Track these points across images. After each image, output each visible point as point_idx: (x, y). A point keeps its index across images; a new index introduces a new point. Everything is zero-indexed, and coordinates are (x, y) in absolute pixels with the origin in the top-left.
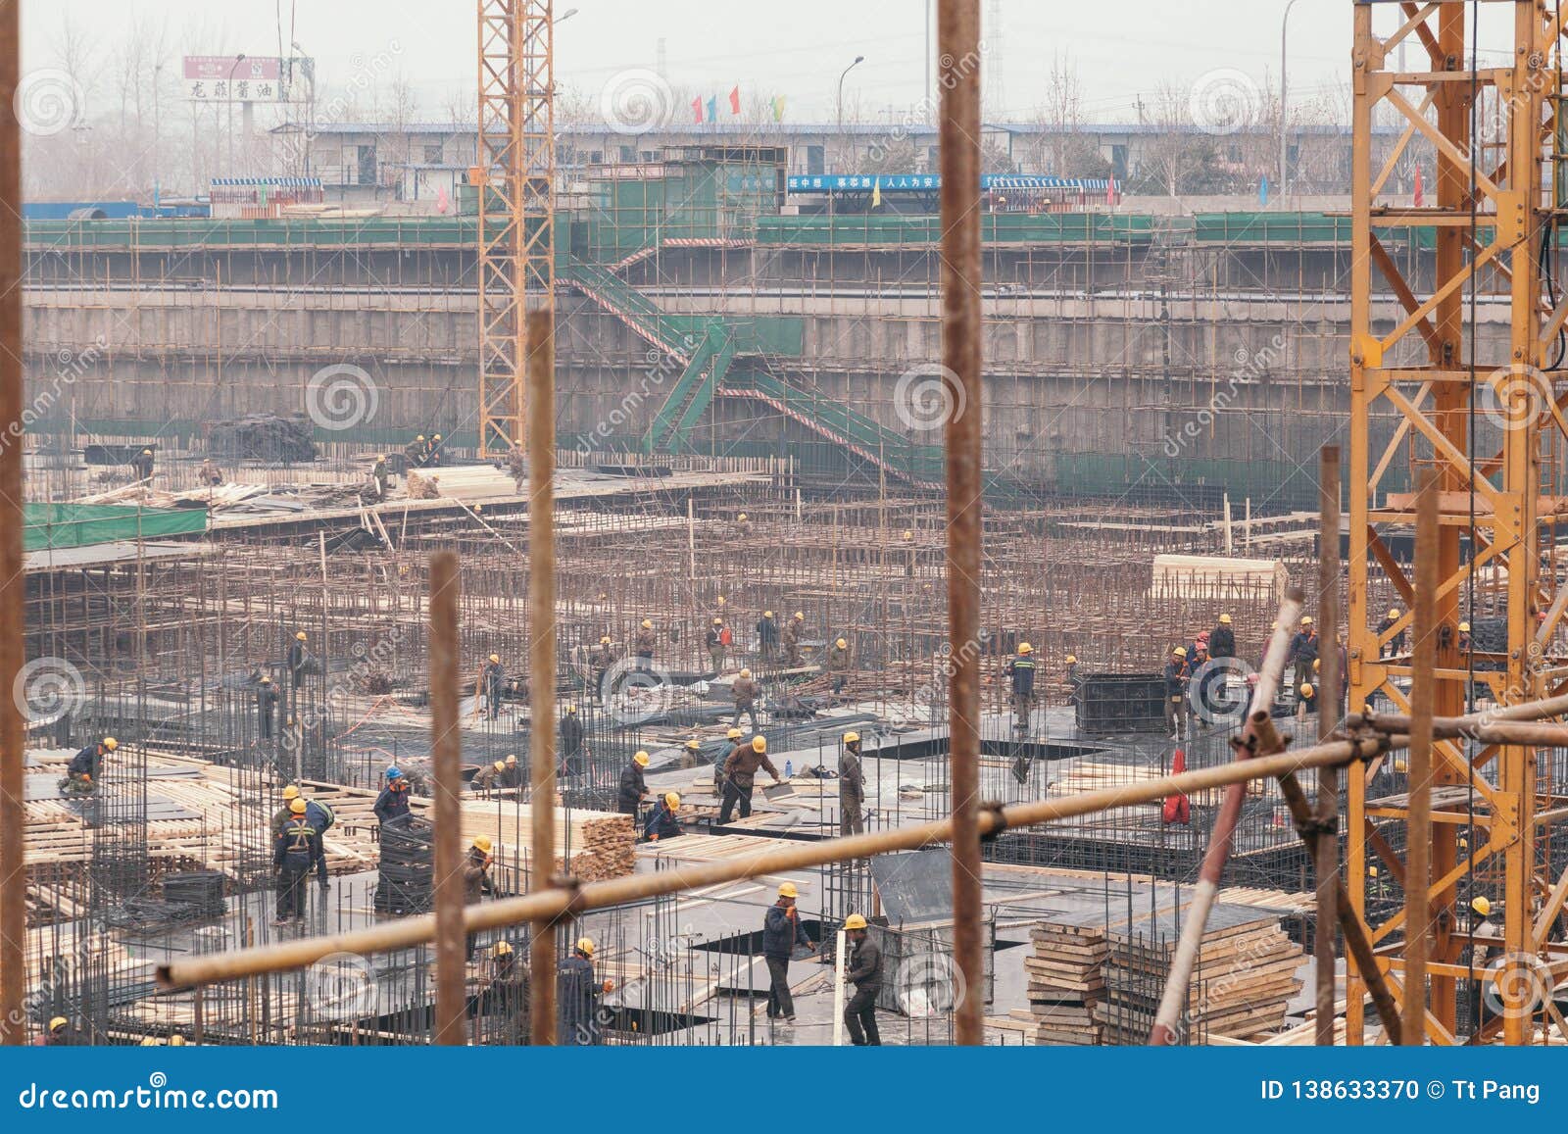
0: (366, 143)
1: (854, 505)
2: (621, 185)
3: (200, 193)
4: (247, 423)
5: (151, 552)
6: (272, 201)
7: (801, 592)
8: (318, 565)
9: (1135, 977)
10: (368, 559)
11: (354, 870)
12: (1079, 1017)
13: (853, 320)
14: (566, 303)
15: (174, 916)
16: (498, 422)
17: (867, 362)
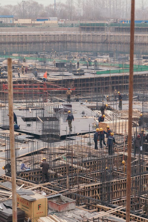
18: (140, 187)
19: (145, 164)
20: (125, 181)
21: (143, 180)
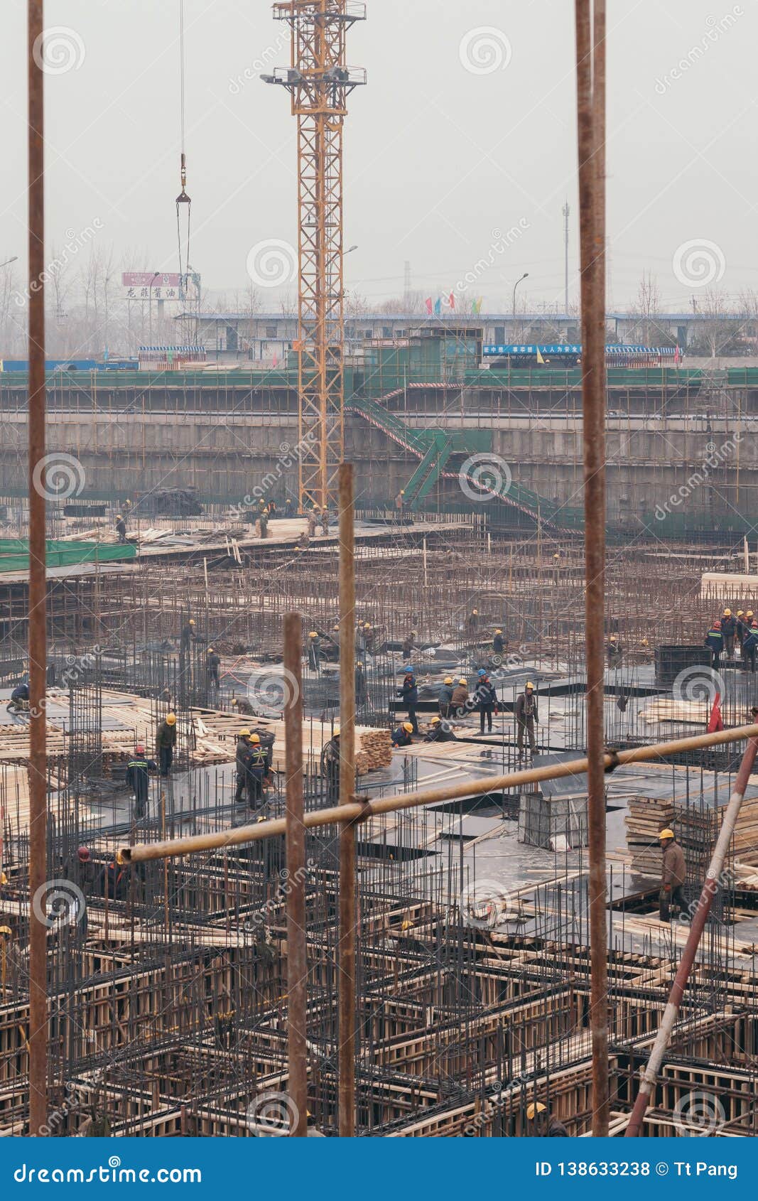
0: (231, 325)
1: (522, 543)
2: (384, 351)
3: (132, 354)
4: (160, 492)
5: (104, 570)
6: (176, 360)
7: (490, 595)
8: (203, 577)
9: (691, 829)
10: (232, 574)
11: (225, 761)
12: (656, 854)
13: (523, 432)
14: (350, 422)
15: (117, 789)
16: (310, 492)
17: (530, 457)
18: (72, 1041)
19: (88, 944)
20: (9, 1019)
21: (80, 1012)
